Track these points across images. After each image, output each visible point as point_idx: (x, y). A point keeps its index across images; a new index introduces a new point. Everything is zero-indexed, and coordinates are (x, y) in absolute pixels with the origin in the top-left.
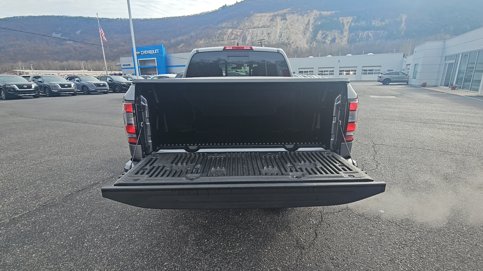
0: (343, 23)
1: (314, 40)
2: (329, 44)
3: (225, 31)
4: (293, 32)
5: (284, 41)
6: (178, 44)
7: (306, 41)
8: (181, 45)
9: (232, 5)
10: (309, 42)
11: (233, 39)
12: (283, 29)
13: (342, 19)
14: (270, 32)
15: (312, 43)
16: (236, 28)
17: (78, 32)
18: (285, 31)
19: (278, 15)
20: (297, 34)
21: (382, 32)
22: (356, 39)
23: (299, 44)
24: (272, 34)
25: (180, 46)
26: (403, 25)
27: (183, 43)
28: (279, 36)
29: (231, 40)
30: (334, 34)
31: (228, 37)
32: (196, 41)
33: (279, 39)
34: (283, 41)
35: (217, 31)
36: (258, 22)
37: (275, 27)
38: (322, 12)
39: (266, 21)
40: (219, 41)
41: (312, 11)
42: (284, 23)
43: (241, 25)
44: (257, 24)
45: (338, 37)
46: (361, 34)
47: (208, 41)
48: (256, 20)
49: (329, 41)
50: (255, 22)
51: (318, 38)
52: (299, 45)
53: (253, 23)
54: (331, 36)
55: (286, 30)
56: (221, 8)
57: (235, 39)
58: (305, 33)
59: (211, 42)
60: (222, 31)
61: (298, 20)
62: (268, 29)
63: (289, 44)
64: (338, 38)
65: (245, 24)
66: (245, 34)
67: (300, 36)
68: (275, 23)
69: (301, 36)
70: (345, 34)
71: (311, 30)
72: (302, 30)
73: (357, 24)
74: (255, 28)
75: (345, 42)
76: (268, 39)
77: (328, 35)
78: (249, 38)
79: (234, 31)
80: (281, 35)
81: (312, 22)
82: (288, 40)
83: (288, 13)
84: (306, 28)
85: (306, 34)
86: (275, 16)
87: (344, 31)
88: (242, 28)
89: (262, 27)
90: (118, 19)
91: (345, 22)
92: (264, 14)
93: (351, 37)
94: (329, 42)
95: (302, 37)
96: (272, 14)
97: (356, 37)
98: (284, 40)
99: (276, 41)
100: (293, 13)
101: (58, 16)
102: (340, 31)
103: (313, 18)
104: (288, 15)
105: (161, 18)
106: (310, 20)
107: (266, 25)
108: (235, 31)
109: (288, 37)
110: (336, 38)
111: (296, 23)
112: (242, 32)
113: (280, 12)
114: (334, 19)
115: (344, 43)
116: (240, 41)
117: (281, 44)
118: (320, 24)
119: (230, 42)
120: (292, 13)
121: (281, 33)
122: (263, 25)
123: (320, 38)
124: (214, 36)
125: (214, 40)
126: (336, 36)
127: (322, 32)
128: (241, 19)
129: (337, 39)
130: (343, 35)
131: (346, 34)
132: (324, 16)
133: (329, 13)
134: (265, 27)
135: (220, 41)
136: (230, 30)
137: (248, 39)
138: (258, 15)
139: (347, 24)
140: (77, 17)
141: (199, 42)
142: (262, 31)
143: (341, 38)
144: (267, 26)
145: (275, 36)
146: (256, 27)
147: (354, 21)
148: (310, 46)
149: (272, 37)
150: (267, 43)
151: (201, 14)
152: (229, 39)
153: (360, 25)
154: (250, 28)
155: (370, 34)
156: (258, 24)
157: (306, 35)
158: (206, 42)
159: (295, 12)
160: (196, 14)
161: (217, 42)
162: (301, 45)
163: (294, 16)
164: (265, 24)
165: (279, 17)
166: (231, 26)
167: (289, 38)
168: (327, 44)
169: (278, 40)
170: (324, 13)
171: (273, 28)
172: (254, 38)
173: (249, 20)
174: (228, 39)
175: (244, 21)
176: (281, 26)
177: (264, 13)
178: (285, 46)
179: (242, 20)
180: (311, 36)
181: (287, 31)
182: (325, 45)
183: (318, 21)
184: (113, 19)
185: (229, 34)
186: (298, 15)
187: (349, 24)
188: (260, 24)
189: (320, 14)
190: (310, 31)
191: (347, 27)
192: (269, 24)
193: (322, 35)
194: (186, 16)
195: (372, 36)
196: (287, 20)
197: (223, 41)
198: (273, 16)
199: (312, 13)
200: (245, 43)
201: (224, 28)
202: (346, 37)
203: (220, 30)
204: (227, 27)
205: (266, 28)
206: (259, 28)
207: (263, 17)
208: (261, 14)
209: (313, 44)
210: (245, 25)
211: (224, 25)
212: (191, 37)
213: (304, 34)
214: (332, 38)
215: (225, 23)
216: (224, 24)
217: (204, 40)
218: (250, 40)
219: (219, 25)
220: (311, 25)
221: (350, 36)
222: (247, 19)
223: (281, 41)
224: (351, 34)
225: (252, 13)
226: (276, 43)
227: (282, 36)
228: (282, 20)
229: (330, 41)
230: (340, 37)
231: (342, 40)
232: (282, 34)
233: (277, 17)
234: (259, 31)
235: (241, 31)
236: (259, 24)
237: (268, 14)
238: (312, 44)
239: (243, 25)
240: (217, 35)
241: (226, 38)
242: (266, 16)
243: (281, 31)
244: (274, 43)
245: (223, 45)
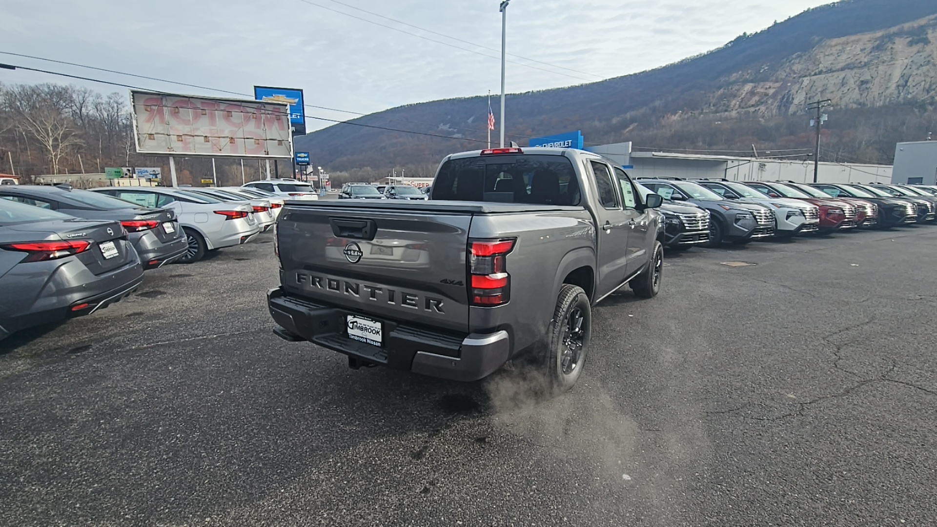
3: (734, 89)
5: (913, 98)
6: (624, 125)
8: (631, 127)
9: (761, 31)
11: (753, 106)
12: (914, 67)
14: (870, 78)
16: (765, 79)
17: (470, 120)
18: (919, 72)
19: (899, 34)
24: (876, 82)
25: (627, 130)
27: (636, 122)
28: (898, 86)
29: (747, 108)
31: (742, 102)
32: (664, 117)
33: (897, 92)
34: (909, 96)
35: (714, 92)
36: (832, 58)
37: (886, 63)
39: (859, 52)
40: (716, 112)
42: (918, 52)
43: (779, 72)
44: (830, 62)
47: (690, 114)
48: (825, 55)
50: (822, 59)
53: (817, 63)
55: (925, 68)
56: (730, 42)
57: (758, 105)
59: (697, 115)
60: (726, 91)
62: (863, 70)
63: (932, 104)
66: (790, 91)
68: (889, 53)
74: (820, 73)
76: (861, 95)
78: (799, 98)
79: (760, 86)
80: (907, 82)
82: (928, 93)
83: (934, 25)
86: (890, 37)
88: (784, 77)
89: (843, 69)
90: (529, 92)
92: (853, 38)
96: (879, 34)
98: (914, 94)
99: (885, 100)
101: (450, 99)
104: (933, 29)
105: (600, 82)
107: (859, 61)
108: (762, 88)
109: (930, 86)
112: (780, 87)
113: (907, 26)
116: (773, 107)
117: (904, 104)
119: (745, 111)
121: (906, 78)
122: (848, 65)
124: (706, 104)
125: (704, 111)
128: (783, 58)
134: (852, 69)
135: (718, 113)
136: (748, 87)
137: (796, 101)
138: (835, 41)
140: (472, 98)
141: (668, 118)
142: (844, 78)
144: (859, 65)
145: (884, 87)
146: (824, 70)
149: (875, 89)
150: (855, 106)
151: (682, 61)
152: (743, 105)
154: (805, 76)
156: (832, 64)
158: (686, 116)
160: (671, 64)
161: (711, 115)
164: (853, 61)
165: (901, 38)
166: (751, 78)
169: (895, 95)
171: (881, 68)
172: (816, 97)
173: (804, 57)
174: (740, 106)
175: (790, 61)
176: (906, 61)
177: (854, 34)
178: (916, 110)
179: (785, 60)
181: (928, 71)
184: (521, 94)
185: (743, 95)
188: (839, 63)
192: (866, 60)
194: (649, 71)
196: (930, 42)
197: (726, 111)
198: (882, 37)
200: (787, 110)
201: (734, 82)
203: (722, 89)
204: (741, 80)
205: (855, 70)
206: (834, 71)
207: (850, 45)
208: (842, 40)
210: (792, 71)
211: (734, 76)
212: (654, 110)
215: (738, 72)
216: (734, 75)
217: (682, 113)
218: (803, 102)
219: (723, 79)
222: (800, 56)
223: (905, 98)
225: (817, 39)
226: (887, 103)
227: (909, 84)
228: (911, 44)
232: (910, 80)
233: (897, 40)
234: (834, 79)
235: (777, 85)
236: (834, 62)
237: (867, 37)
239: (787, 70)
240: (713, 101)
241: (735, 104)
242: (858, 41)
243: (905, 71)
244: (879, 104)
245: (726, 119)
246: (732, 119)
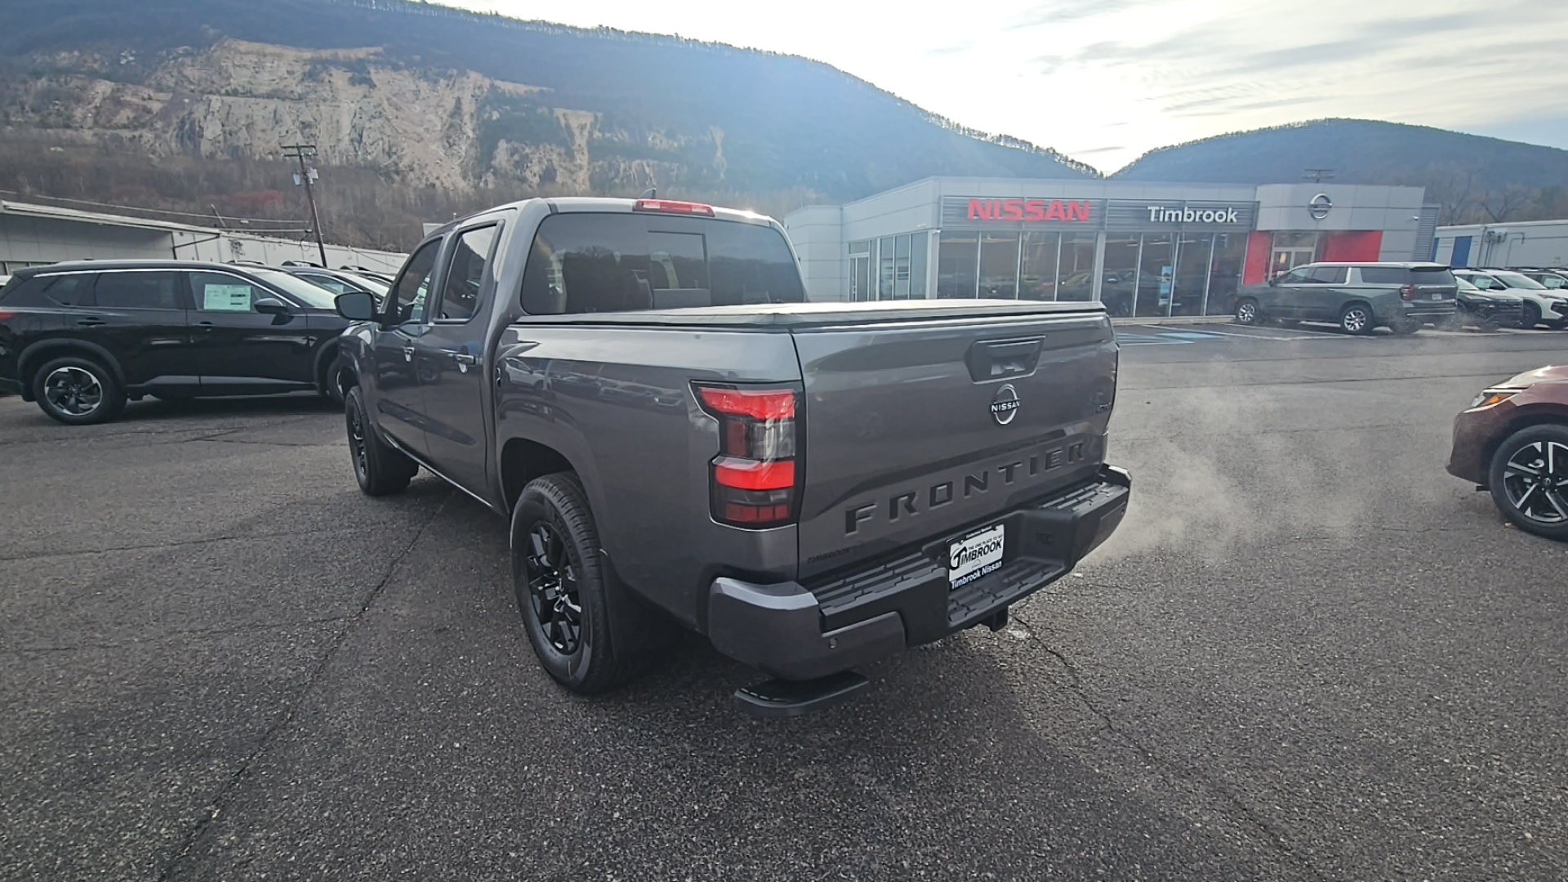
0: (568, 126)
1: (488, 170)
2: (538, 185)
3: (71, 85)
4: (406, 131)
5: (375, 159)
7: (458, 170)
10: (470, 173)
11: (125, 127)
12: (365, 117)
13: (564, 115)
14: (311, 120)
15: (481, 178)
16: (138, 80)
18: (372, 125)
19: (335, 62)
20: (422, 139)
21: (675, 166)
22: (613, 179)
23: (435, 175)
24: (322, 126)
26: (719, 154)
28: (352, 140)
29: (114, 128)
30: (548, 157)
31: (98, 114)
33: (352, 148)
34: (369, 158)
35: (26, 81)
36: (247, 72)
37: (328, 103)
38: (498, 83)
39: (286, 75)
40: (44, 125)
41: (462, 73)
42: (365, 97)
43: (159, 74)
44: (246, 79)
45: (561, 166)
46: (622, 166)
48: (235, 65)
49: (535, 175)
50: (231, 70)
51: (500, 163)
52: (438, 178)
53: (225, 75)
54: (540, 162)
55: (378, 122)
57: (135, 128)
58: (451, 141)
60: (54, 84)
61: (417, 93)
62: (299, 106)
63: (397, 172)
64: (562, 170)
65: (180, 72)
66: (191, 113)
67: (433, 147)
68: (328, 88)
69: (437, 149)
70: (579, 161)
71: (471, 134)
72: (439, 128)
73: (608, 135)
74: (235, 93)
75: (583, 183)
77: (531, 156)
78: (212, 130)
79: (128, 92)
80: (361, 136)
81: (468, 107)
82: (390, 157)
83: (375, 63)
84: (451, 126)
85: (454, 144)
86: (326, 64)
87: (577, 150)
88: (172, 84)
89: (269, 96)
91: (574, 124)
92: (271, 49)
93: (597, 170)
94: (537, 177)
95: (442, 154)
96: (308, 55)
97: (612, 174)
98: (374, 155)
99: (341, 157)
100: (396, 68)
102: (563, 151)
103: (470, 97)
104: (376, 68)
106: (463, 101)
107: (289, 89)
108: (134, 95)
109: (390, 148)
110: (555, 170)
111: (414, 102)
112: (171, 102)
113: (342, 53)
114: (540, 111)
115: (583, 186)
116: (168, 136)
117: (365, 167)
118: (498, 120)
119: (112, 135)
120: (390, 67)
121: (358, 131)
122: (275, 91)
123: (504, 164)
124: (12, 102)
125: (12, 118)
126: (554, 162)
127: (509, 146)
128: (161, 50)
129: (558, 173)
130: (576, 163)
131: (582, 159)
132: (508, 95)
133: (522, 89)
134: (283, 100)
135: (50, 127)
136: (103, 87)
137: (208, 134)
138: (244, 46)
139: (581, 133)
142: (275, 111)
143: (572, 173)
144: (292, 96)
145: (334, 138)
146: (241, 90)
147: (598, 126)
148: (476, 187)
149: (324, 138)
152: (102, 121)
153: (616, 139)
154: (211, 93)
155: (647, 170)
156: (250, 83)
157: (455, 147)
159: (401, 63)
161: (34, 131)
162: (442, 178)
163: (399, 77)
164: (281, 86)
165: (338, 69)
166: (104, 71)
167: (394, 150)
168: (530, 186)
169: (352, 153)
170: (507, 87)
171: (322, 107)
172: (239, 134)
173: (199, 58)
174: (96, 122)
175: (175, 58)
176: (352, 105)
177: (273, 43)
178: (382, 179)
179: (164, 52)
180: (472, 152)
181: (383, 126)
182: (525, 186)
183: (488, 108)
185: (97, 101)
186: (413, 75)
187: (586, 133)
188: (261, 84)
189: (492, 85)
190: (468, 137)
191: (581, 141)
192: (299, 90)
193: (512, 155)
195: (652, 175)
196: (375, 86)
197: (68, 127)
198: (311, 61)
199: (465, 79)
200: (197, 147)
201: (69, 71)
202: (585, 170)
203: (44, 79)
204: (83, 70)
205: (288, 103)
206: (256, 97)
207: (269, 58)
208: (256, 46)
209: (486, 181)
210: (185, 76)
211: (64, 58)
213: (447, 145)
214: (544, 167)
215: (70, 51)
216: (63, 54)
218: (221, 138)
219: (39, 58)
220: (467, 118)
221: (594, 168)
222: (187, 54)
223: (365, 160)
224: (595, 164)
225: (212, 32)
226: (345, 163)
227: (364, 140)
228: (352, 82)
229: (540, 176)
230: (565, 168)
231: (574, 177)
232: (365, 134)
233: (334, 72)
234: (261, 111)
235: (164, 97)
236: (252, 80)
237: (291, 53)
238: (483, 179)
239: (175, 73)
240: (30, 101)
241: (85, 117)
242: (279, 56)
243: (355, 121)
244: (336, 162)
245: (72, 143)
246: (86, 146)
